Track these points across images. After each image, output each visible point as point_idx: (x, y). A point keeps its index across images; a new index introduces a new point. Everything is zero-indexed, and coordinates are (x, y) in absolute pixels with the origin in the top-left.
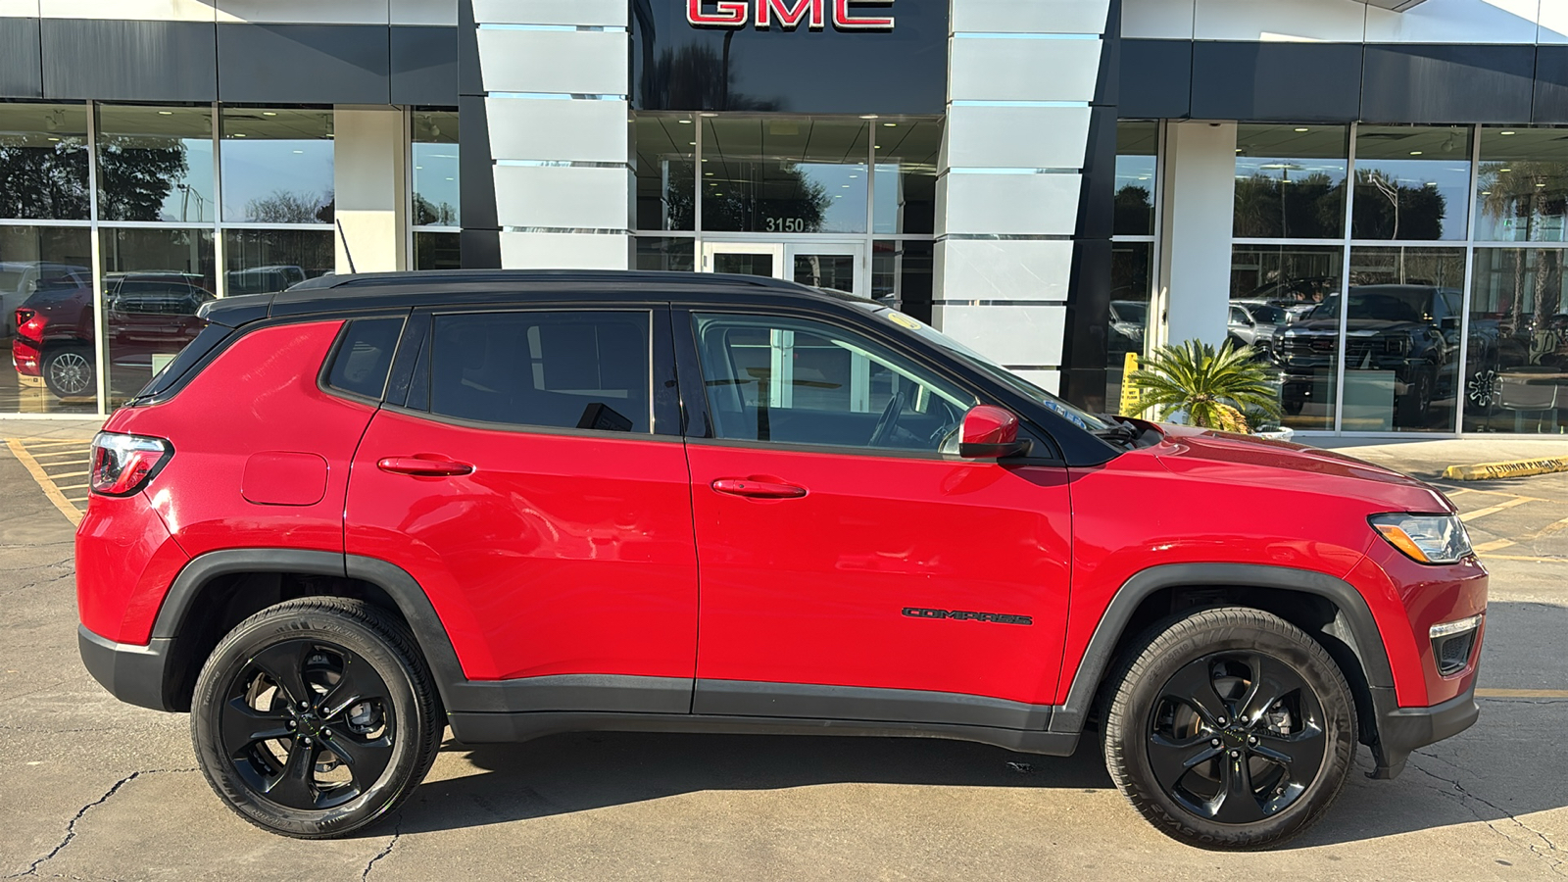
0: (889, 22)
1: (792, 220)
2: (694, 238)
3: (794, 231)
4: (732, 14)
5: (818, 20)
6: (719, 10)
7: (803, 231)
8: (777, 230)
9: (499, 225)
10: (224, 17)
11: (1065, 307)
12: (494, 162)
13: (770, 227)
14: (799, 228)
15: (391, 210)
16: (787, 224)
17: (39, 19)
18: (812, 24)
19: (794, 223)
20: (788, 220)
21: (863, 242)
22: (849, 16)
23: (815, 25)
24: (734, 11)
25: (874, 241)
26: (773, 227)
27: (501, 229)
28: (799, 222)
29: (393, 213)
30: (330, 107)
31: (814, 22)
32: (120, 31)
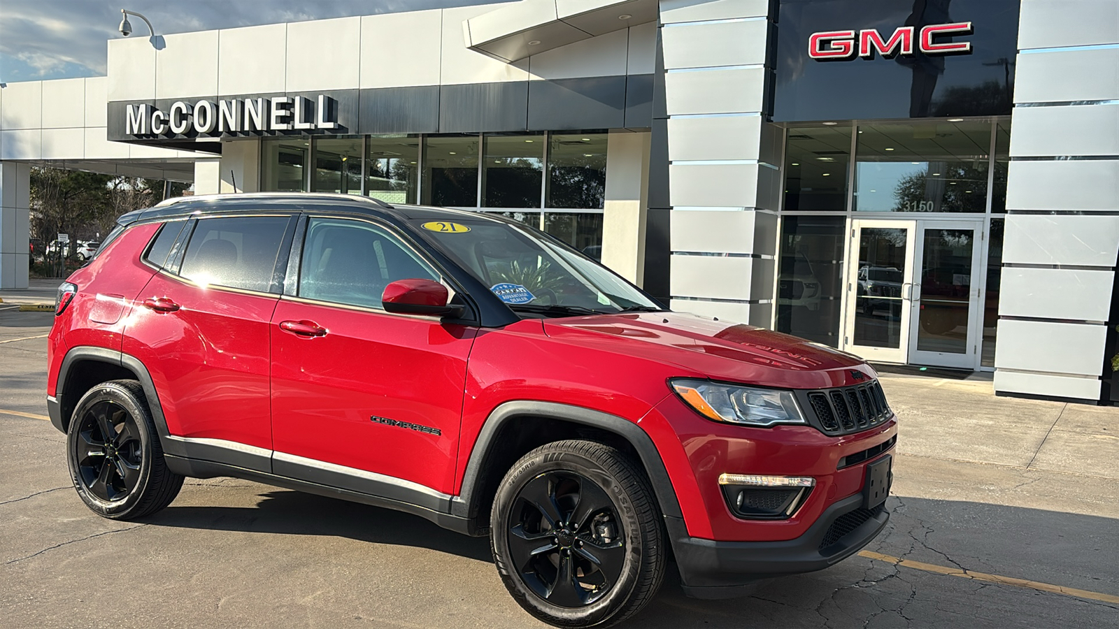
0: (965, 46)
1: (925, 202)
2: (846, 216)
3: (926, 211)
4: (841, 49)
5: (907, 48)
6: (832, 46)
7: (933, 211)
8: (912, 210)
9: (671, 205)
10: (534, 77)
11: (1114, 272)
12: (671, 162)
13: (907, 208)
14: (930, 209)
15: (637, 199)
16: (921, 206)
17: (440, 86)
18: (902, 52)
19: (926, 204)
20: (922, 202)
21: (982, 219)
22: (933, 43)
23: (905, 52)
24: (843, 47)
25: (991, 219)
26: (909, 208)
27: (672, 208)
28: (930, 204)
29: (639, 202)
30: (605, 131)
31: (904, 50)
32: (479, 89)
